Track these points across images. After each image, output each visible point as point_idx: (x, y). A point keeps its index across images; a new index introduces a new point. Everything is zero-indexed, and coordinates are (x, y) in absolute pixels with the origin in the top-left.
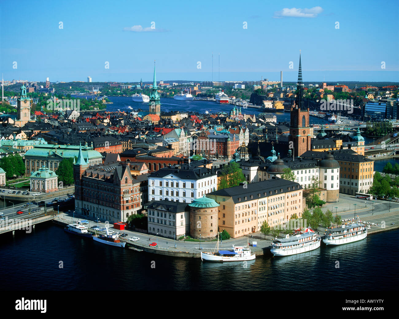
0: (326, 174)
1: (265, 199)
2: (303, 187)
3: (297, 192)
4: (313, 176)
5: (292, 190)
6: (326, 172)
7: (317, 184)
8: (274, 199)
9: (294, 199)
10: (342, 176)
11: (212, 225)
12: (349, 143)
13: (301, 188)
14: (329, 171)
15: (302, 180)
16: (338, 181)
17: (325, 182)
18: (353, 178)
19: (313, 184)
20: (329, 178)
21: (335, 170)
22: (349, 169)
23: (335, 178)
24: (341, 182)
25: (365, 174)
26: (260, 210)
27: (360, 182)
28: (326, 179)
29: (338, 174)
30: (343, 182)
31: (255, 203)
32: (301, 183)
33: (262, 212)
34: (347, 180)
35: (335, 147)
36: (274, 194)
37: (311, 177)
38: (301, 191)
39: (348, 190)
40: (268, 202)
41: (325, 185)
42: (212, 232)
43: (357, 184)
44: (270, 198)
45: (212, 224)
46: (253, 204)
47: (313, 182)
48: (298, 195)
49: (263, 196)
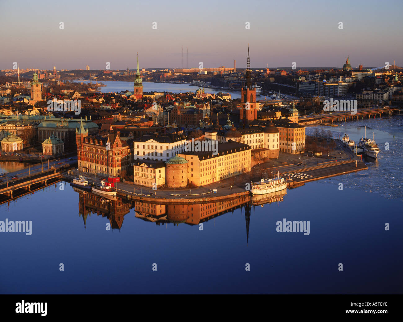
0: (269, 138)
1: (223, 157)
2: (252, 148)
3: (247, 151)
4: (259, 140)
5: (243, 150)
6: (269, 136)
7: (262, 145)
8: (230, 157)
9: (245, 156)
10: (280, 138)
11: (183, 178)
12: (287, 114)
13: (250, 148)
14: (271, 135)
15: (250, 143)
16: (278, 143)
17: (268, 143)
18: (289, 140)
19: (259, 145)
20: (271, 141)
21: (276, 134)
22: (287, 133)
23: (276, 140)
24: (280, 144)
25: (298, 137)
26: (219, 166)
28: (269, 141)
29: (278, 137)
30: (282, 144)
31: (216, 160)
34: (285, 142)
35: (276, 117)
36: (230, 153)
38: (250, 150)
39: (286, 149)
40: (225, 159)
41: (269, 146)
42: (183, 183)
43: (292, 145)
44: (227, 156)
45: (183, 176)
46: (213, 161)
47: (259, 144)
48: (248, 153)
49: (221, 155)
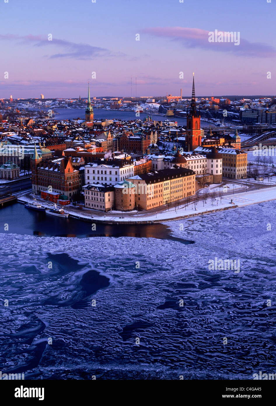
0: (212, 163)
1: (169, 181)
2: (196, 173)
3: (192, 176)
4: (203, 165)
5: (188, 175)
6: (212, 162)
7: (206, 170)
8: (175, 181)
9: (189, 181)
10: (224, 164)
12: (230, 141)
13: (194, 173)
14: (215, 161)
15: (195, 168)
16: (221, 168)
17: (212, 169)
18: (232, 166)
19: (203, 171)
20: (215, 166)
21: (219, 160)
22: (229, 159)
23: (219, 166)
24: (223, 169)
25: (241, 163)
26: (165, 190)
27: (237, 168)
28: (212, 167)
29: (221, 163)
30: (225, 169)
31: (162, 185)
32: (194, 170)
33: (166, 191)
34: (228, 168)
35: (220, 144)
36: (175, 178)
37: (202, 166)
38: (194, 176)
39: (229, 175)
40: (171, 184)
41: (212, 171)
42: (131, 206)
43: (235, 171)
44: (172, 180)
45: (130, 200)
46: (159, 185)
47: (203, 169)
48: (192, 179)
49: (167, 180)
